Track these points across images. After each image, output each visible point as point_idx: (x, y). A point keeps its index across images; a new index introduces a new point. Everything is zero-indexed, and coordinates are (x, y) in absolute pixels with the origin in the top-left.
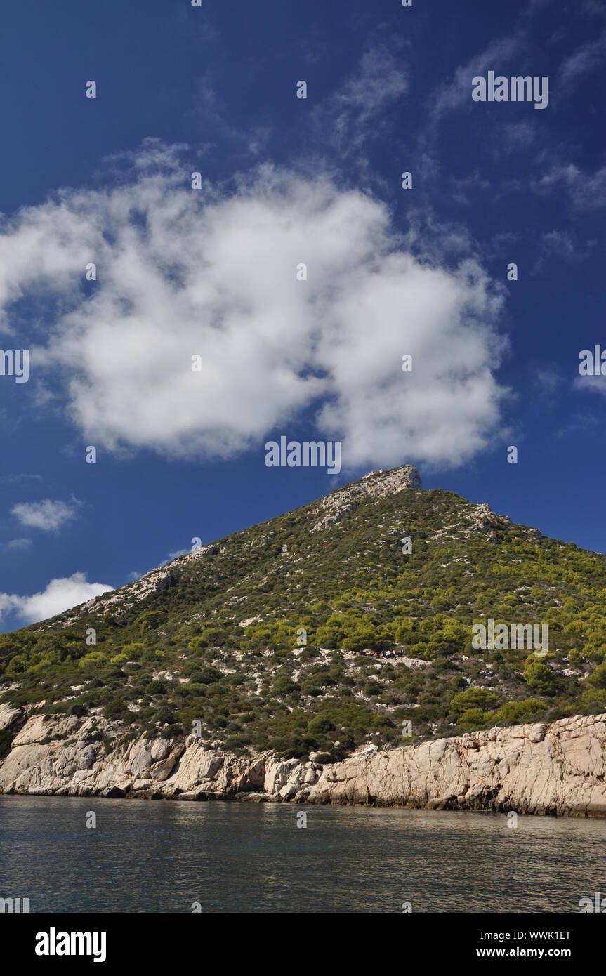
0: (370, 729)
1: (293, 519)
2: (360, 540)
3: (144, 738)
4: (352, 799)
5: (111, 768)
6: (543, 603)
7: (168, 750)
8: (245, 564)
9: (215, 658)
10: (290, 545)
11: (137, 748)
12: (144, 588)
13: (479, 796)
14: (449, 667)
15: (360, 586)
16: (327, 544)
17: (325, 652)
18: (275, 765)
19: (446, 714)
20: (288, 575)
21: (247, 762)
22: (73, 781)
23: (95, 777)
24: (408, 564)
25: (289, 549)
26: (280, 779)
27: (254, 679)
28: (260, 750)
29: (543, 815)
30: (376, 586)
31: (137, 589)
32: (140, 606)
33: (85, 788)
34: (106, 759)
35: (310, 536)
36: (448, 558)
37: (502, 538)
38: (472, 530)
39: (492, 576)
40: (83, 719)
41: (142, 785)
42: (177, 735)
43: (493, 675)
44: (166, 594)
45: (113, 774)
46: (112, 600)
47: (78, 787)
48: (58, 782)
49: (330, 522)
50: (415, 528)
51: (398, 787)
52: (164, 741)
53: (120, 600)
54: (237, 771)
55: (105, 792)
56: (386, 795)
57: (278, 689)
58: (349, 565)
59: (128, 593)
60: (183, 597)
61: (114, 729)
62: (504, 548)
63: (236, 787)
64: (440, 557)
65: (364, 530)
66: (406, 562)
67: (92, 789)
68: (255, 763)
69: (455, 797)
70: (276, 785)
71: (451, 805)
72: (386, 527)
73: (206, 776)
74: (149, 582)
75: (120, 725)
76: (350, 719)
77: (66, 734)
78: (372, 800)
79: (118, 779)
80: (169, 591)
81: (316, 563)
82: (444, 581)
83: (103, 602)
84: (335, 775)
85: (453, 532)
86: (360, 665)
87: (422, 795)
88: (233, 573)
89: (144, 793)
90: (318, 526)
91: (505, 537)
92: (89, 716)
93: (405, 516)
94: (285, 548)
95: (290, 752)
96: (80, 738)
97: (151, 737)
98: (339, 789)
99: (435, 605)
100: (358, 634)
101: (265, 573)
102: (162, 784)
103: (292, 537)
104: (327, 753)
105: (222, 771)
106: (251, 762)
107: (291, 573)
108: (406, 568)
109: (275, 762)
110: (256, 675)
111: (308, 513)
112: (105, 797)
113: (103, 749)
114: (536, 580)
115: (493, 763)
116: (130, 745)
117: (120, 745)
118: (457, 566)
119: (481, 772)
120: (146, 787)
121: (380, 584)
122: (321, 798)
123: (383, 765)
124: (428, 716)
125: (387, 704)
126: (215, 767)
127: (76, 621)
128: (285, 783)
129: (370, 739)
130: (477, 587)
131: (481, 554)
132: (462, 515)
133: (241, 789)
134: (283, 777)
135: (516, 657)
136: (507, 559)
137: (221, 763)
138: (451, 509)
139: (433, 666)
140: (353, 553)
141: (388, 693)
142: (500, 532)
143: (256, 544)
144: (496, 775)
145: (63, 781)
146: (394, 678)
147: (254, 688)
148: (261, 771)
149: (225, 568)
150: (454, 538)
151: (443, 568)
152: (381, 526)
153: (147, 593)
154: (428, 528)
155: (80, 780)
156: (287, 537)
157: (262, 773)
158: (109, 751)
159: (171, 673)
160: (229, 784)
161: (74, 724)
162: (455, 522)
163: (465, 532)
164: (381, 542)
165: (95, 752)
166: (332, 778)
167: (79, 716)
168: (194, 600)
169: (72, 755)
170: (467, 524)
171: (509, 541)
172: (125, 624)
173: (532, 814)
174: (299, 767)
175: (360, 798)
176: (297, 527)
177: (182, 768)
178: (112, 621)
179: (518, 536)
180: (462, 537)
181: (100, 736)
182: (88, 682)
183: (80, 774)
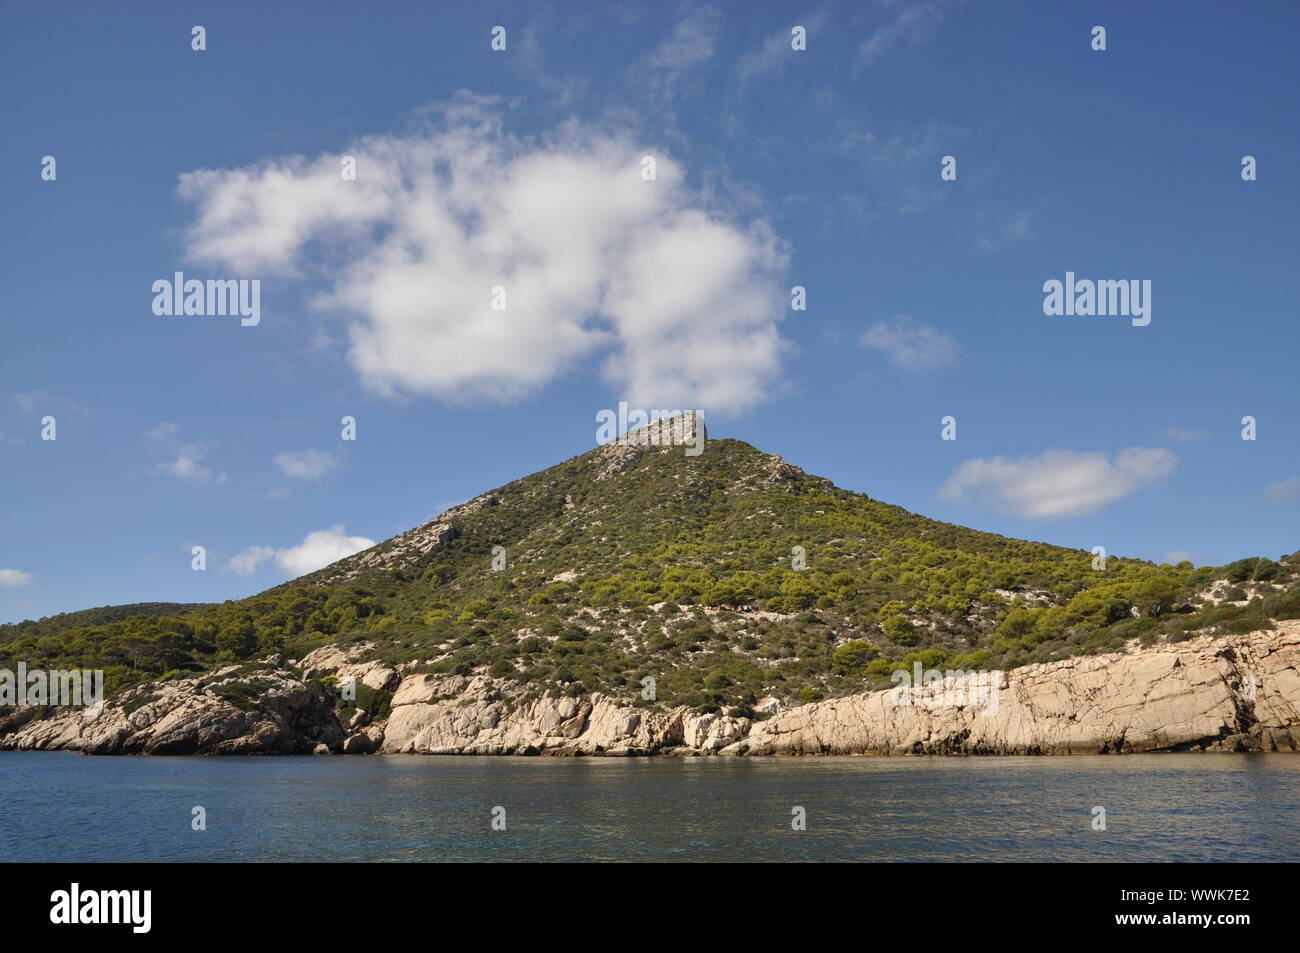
0: (765, 683)
1: (575, 468)
2: (658, 491)
3: (548, 697)
4: (802, 749)
5: (517, 727)
6: (861, 554)
7: (577, 709)
8: (529, 515)
9: (569, 615)
10: (574, 495)
11: (543, 706)
12: (426, 541)
13: (946, 741)
14: (813, 621)
15: (668, 539)
16: (621, 495)
17: (684, 608)
18: (694, 721)
19: (830, 667)
20: (584, 528)
21: (666, 718)
22: (477, 741)
23: (502, 736)
24: (710, 516)
25: (573, 500)
26: (701, 733)
27: (623, 636)
28: (674, 707)
29: (1025, 755)
30: (684, 538)
31: (419, 542)
32: (425, 560)
33: (495, 747)
34: (510, 718)
35: (595, 485)
36: (752, 510)
37: (799, 489)
38: (770, 481)
39: (801, 529)
40: (468, 678)
41: (557, 743)
42: (581, 693)
43: (853, 627)
44: (450, 547)
45: (520, 732)
46: (393, 553)
47: (488, 746)
48: (462, 741)
49: (615, 471)
50: (711, 479)
51: (854, 735)
52: (571, 699)
53: (401, 553)
54: (657, 727)
55: (521, 750)
56: (842, 744)
57: (655, 646)
58: (653, 517)
59: (409, 546)
60: (467, 550)
61: (511, 688)
62: (805, 500)
63: (659, 742)
64: (743, 509)
65: (658, 481)
66: (708, 514)
67: (502, 748)
68: (673, 719)
69: (918, 743)
70: (699, 740)
71: (917, 749)
72: (683, 476)
73: (626, 733)
74: (431, 535)
75: (517, 684)
76: (742, 673)
77: (454, 693)
78: (825, 750)
79: (528, 738)
80: (453, 543)
81: (614, 515)
82: (755, 533)
83: (383, 555)
84: (776, 727)
85: (751, 483)
86: (726, 620)
87: (884, 743)
88: (517, 525)
89: (560, 751)
90: (602, 476)
91: (802, 488)
92: (474, 676)
93: (700, 466)
94: (568, 498)
95: (705, 707)
96: (481, 697)
97: (556, 695)
98: (784, 740)
99: (757, 558)
100: (718, 590)
101: (559, 525)
102: (576, 741)
103: (575, 487)
104: (736, 707)
105: (642, 728)
106: (669, 718)
107: (589, 525)
108: (710, 520)
109: (693, 717)
110: (623, 632)
111: (590, 462)
112: (521, 755)
113: (505, 708)
114: (845, 531)
115: (956, 710)
116: (534, 704)
117: (522, 705)
118: (763, 518)
119: (944, 719)
120: (561, 745)
121: (688, 538)
122: (765, 750)
123: (830, 717)
124: (813, 669)
125: (768, 658)
126: (635, 723)
127: (357, 576)
128: (707, 737)
129: (768, 692)
130: (792, 539)
131: (783, 505)
132: (759, 466)
133: (663, 745)
134: (704, 732)
135: (866, 609)
136: (811, 511)
137: (638, 719)
138: (745, 458)
139: (797, 620)
140: (654, 505)
141: (766, 647)
142: (798, 483)
143: (538, 494)
144: (961, 720)
145: (467, 740)
146: (763, 632)
147: (629, 646)
148: (678, 727)
149: (508, 520)
150: (753, 489)
151: (748, 520)
152: (676, 477)
153: (431, 546)
154: (725, 479)
155: (487, 739)
156: (569, 487)
157: (681, 728)
158: (512, 710)
159: (532, 630)
160: (652, 740)
161: (461, 684)
162: (752, 473)
163: (764, 482)
164: (680, 494)
165: (498, 712)
166: (773, 730)
167: (464, 676)
168: (480, 553)
169: (474, 714)
170: (765, 475)
171: (806, 492)
172: (412, 578)
173: (1012, 754)
174: (717, 721)
175: (811, 748)
176: (580, 476)
177: (593, 725)
178: (398, 576)
179: (814, 487)
180: (762, 488)
181: (499, 696)
182: (452, 641)
183: (485, 734)
